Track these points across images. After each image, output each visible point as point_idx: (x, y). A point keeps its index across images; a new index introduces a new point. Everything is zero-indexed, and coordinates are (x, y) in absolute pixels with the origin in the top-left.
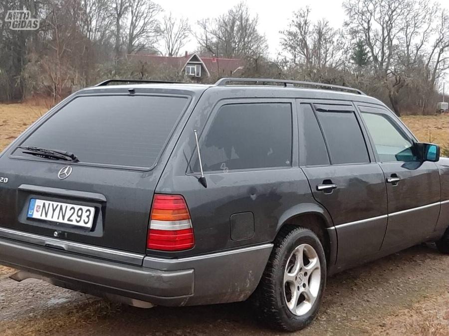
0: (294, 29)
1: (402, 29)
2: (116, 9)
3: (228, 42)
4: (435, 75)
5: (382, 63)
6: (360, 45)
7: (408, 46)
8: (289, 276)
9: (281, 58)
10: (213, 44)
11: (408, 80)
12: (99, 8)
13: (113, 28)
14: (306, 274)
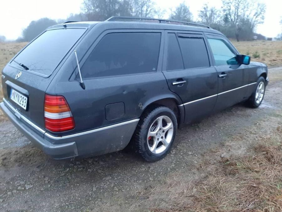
0: (203, 10)
1: (242, 9)
2: (141, 4)
3: (179, 16)
4: (253, 26)
5: (234, 22)
6: (226, 15)
7: (244, 15)
8: (151, 133)
9: (197, 21)
10: (174, 16)
11: (243, 28)
12: (135, 4)
13: (140, 11)
14: (163, 131)
